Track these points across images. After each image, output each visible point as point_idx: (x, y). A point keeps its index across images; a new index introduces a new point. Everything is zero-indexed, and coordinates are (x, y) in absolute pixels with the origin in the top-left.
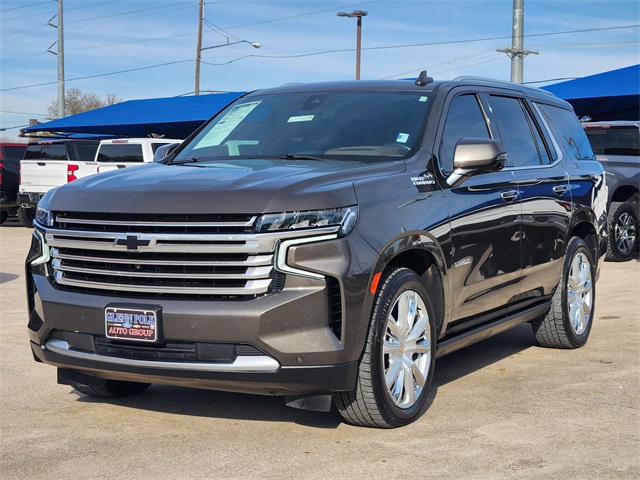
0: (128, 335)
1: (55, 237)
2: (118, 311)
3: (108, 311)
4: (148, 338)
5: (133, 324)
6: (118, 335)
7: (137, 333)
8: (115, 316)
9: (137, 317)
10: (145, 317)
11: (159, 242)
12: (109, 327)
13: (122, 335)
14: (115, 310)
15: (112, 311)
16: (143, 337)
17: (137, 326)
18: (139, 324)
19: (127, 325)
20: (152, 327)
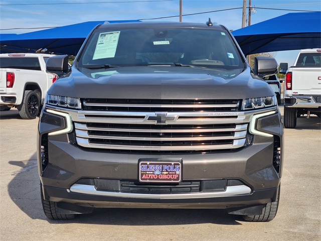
0: (158, 179)
1: (86, 116)
2: (150, 164)
3: (142, 164)
4: (174, 180)
5: (162, 171)
6: (150, 179)
7: (166, 177)
8: (148, 167)
9: (165, 167)
10: (172, 167)
11: (180, 117)
12: (142, 175)
13: (154, 179)
14: (148, 163)
15: (146, 164)
16: (170, 179)
17: (165, 173)
18: (167, 171)
19: (157, 172)
20: (177, 172)
